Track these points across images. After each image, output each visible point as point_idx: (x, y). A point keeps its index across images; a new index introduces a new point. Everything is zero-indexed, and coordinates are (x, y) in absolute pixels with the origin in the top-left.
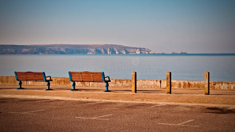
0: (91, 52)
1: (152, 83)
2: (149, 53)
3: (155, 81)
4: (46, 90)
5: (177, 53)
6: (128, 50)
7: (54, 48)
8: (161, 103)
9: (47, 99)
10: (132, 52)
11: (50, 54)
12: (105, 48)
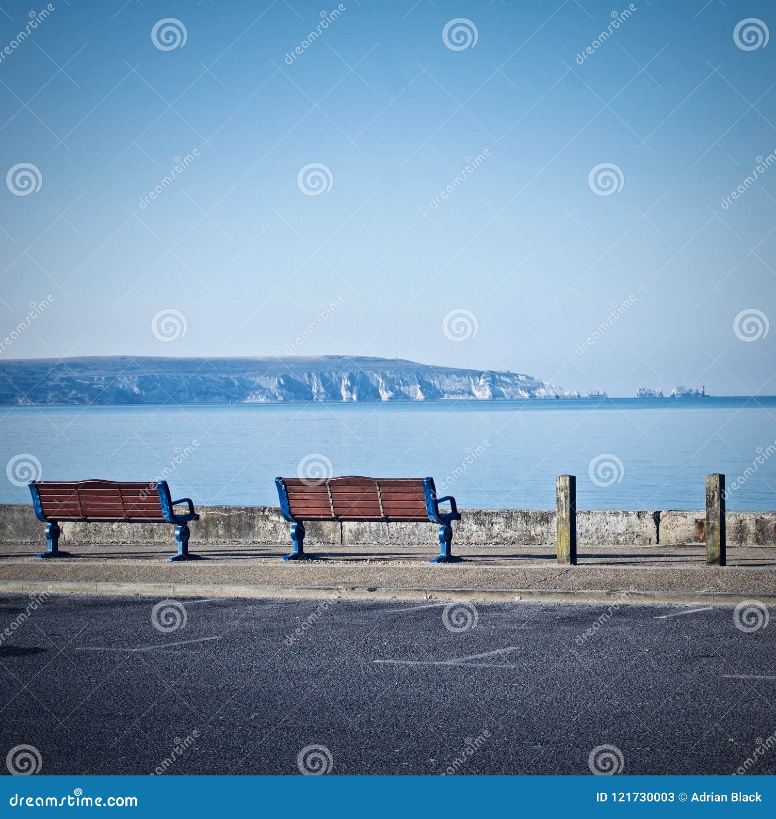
0: (262, 393)
1: (619, 524)
2: (532, 397)
3: (635, 516)
4: (175, 559)
5: (661, 394)
6: (436, 382)
7: (86, 374)
8: (692, 605)
9: (193, 599)
10: (453, 393)
11: (66, 402)
12: (326, 374)
